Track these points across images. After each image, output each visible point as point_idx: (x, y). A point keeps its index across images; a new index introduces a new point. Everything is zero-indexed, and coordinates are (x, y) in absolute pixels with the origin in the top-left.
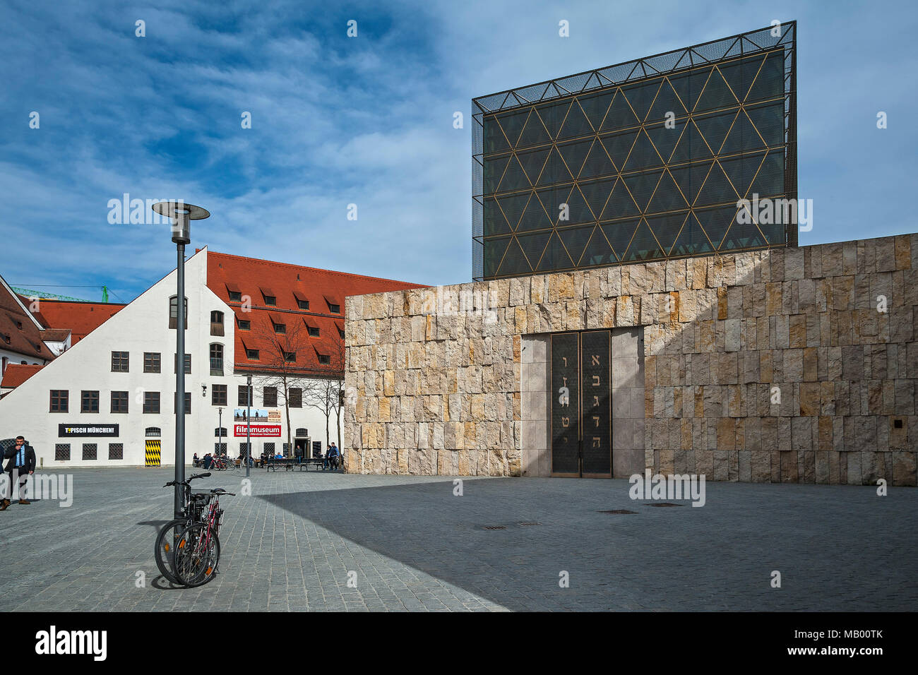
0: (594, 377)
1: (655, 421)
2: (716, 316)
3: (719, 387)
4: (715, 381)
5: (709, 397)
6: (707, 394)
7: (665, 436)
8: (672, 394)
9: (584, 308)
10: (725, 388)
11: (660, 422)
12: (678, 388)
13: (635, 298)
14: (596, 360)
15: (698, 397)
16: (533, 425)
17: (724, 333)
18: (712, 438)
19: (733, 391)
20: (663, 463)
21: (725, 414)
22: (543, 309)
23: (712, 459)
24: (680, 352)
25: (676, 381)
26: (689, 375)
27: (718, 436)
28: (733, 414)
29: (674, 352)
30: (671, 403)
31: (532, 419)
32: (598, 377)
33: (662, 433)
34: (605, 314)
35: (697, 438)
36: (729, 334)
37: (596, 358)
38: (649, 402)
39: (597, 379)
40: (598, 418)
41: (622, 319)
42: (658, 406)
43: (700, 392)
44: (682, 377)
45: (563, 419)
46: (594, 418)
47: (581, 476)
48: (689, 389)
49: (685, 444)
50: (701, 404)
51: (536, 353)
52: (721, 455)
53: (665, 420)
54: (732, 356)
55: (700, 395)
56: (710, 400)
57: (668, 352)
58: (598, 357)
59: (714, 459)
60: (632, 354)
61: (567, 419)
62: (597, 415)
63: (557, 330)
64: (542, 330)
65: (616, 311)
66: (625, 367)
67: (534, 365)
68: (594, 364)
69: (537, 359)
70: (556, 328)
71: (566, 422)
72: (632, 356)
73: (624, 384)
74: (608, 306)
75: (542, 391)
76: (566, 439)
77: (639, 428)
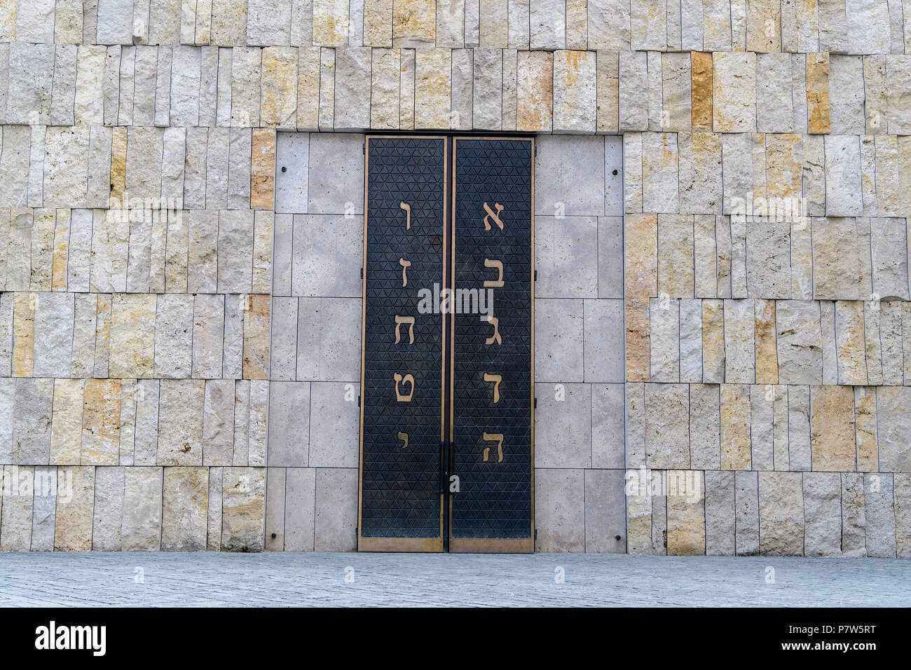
0: (488, 263)
1: (653, 391)
2: (803, 125)
3: (814, 306)
4: (804, 290)
5: (792, 332)
6: (785, 322)
7: (678, 434)
8: (697, 320)
9: (466, 69)
10: (828, 308)
11: (669, 393)
12: (713, 305)
13: (602, 58)
14: (493, 215)
15: (762, 330)
16: (302, 394)
17: (824, 168)
18: (801, 439)
19: (848, 319)
20: (675, 507)
21: (830, 377)
22: (344, 61)
23: (799, 496)
24: (716, 209)
25: (708, 285)
26: (739, 272)
27: (813, 436)
28: (850, 377)
29: (702, 209)
30: (696, 343)
31: (301, 376)
32: (498, 264)
33: (670, 425)
34: (521, 93)
35: (763, 438)
36: (836, 175)
37: (495, 211)
38: (636, 337)
39: (496, 270)
40: (498, 379)
41: (567, 110)
42: (662, 352)
43: (768, 318)
44: (723, 274)
45: (397, 378)
46: (488, 378)
47: (447, 548)
48: (742, 308)
49: (732, 457)
50: (769, 348)
51: (318, 186)
52: (825, 485)
53: (681, 389)
54: (844, 226)
55: (767, 325)
56: (795, 340)
57: (686, 208)
58: (499, 207)
59: (806, 495)
60: (587, 208)
61: (409, 378)
62: (493, 370)
63: (384, 126)
64: (343, 123)
65: (550, 88)
66: (571, 242)
67: (312, 221)
68: (488, 227)
69: (321, 205)
70: (382, 120)
71: (405, 389)
72: (588, 213)
73: (567, 288)
74: (530, 73)
75: (334, 297)
76: (404, 437)
77: (606, 409)
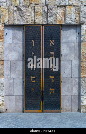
0: (51, 53)
9: (46, 10)
13: (76, 7)
14: (52, 43)
16: (12, 81)
22: (19, 9)
31: (11, 77)
34: (58, 16)
37: (53, 42)
38: (83, 68)
39: (53, 54)
40: (53, 77)
41: (69, 19)
45: (32, 77)
46: (51, 77)
47: (43, 112)
51: (14, 37)
58: (54, 41)
61: (34, 77)
62: (52, 75)
63: (28, 23)
64: (19, 23)
65: (65, 14)
66: (69, 48)
67: (13, 44)
68: (51, 45)
69: (15, 41)
70: (27, 22)
71: (33, 80)
72: (73, 42)
73: (68, 58)
74: (60, 11)
75: (18, 60)
76: (33, 89)
77: (76, 83)
